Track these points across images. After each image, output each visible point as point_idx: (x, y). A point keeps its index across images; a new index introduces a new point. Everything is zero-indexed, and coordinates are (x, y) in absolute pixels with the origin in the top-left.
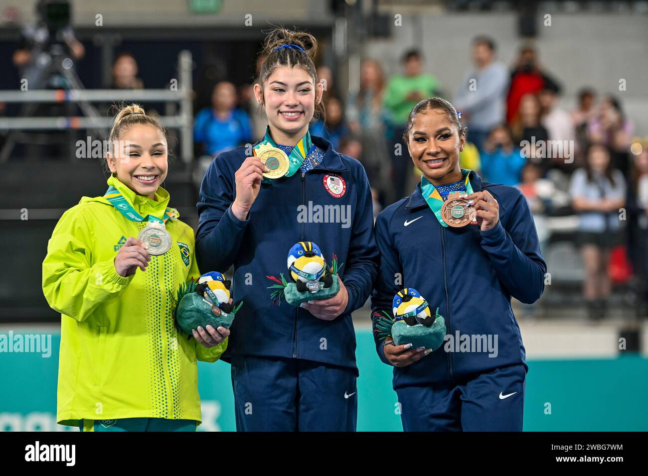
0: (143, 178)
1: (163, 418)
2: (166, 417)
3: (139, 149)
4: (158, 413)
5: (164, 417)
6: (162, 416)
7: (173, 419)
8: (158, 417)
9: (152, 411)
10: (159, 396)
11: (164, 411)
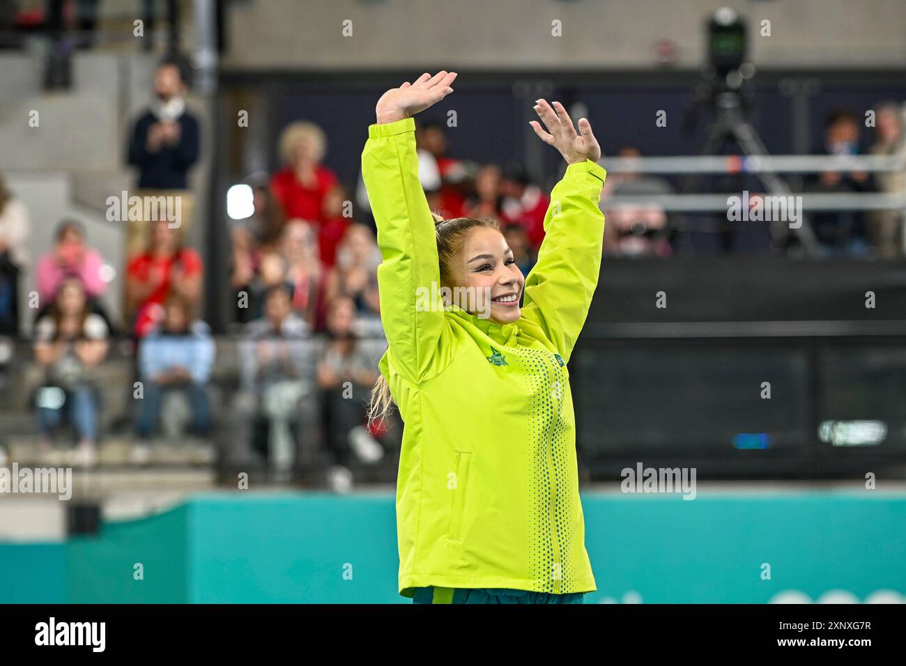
0: (505, 299)
1: (547, 593)
2: (551, 591)
3: (490, 259)
4: (541, 585)
5: (548, 591)
6: (546, 591)
7: (560, 593)
8: (540, 590)
9: (532, 581)
10: (544, 560)
11: (548, 583)
